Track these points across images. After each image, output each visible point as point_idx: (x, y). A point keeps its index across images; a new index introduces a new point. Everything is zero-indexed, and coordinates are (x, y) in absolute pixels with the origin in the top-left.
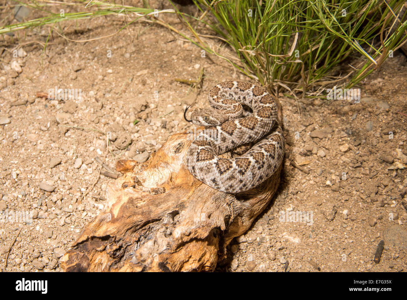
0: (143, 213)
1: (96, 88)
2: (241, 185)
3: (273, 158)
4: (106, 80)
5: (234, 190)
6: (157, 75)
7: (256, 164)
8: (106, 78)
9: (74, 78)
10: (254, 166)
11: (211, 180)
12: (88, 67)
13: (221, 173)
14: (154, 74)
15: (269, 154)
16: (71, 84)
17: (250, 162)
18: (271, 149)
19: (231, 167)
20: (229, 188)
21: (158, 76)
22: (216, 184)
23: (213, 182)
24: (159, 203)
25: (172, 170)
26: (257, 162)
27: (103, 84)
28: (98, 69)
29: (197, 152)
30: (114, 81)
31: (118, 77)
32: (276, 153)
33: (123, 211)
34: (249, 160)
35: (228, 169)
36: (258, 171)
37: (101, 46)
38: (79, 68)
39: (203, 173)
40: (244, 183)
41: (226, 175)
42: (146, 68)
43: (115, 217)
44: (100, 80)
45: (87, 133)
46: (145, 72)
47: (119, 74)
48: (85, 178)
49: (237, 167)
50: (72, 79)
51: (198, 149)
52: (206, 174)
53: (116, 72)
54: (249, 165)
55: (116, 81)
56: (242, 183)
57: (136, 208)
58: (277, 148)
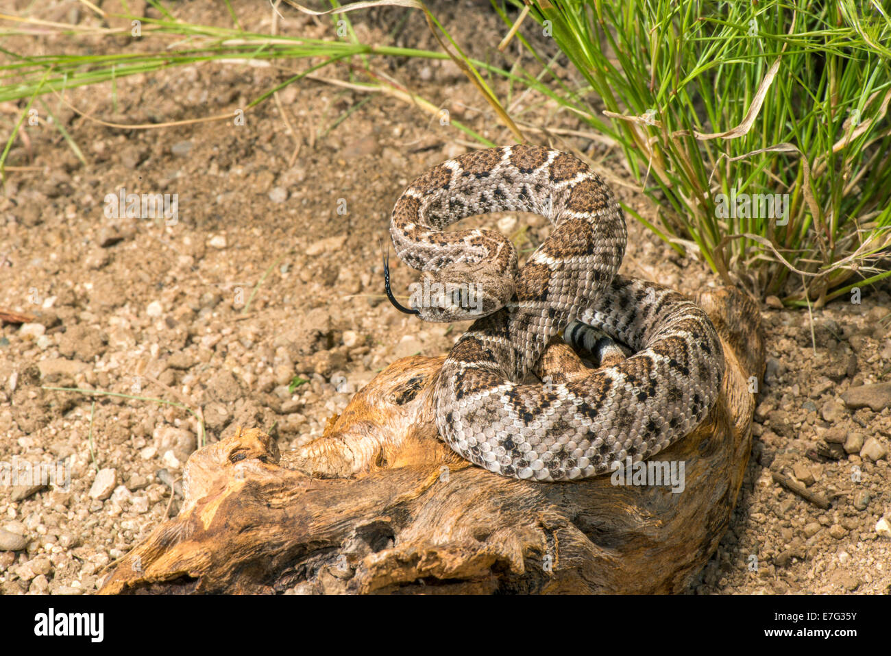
0: (284, 521)
1: (170, 292)
2: (593, 448)
3: (685, 372)
4: (204, 272)
5: (572, 464)
6: (373, 253)
7: (629, 386)
8: (203, 264)
9: (97, 263)
10: (623, 391)
11: (501, 443)
12: (146, 231)
13: (527, 418)
14: (365, 249)
15: (667, 359)
16: (88, 280)
17: (609, 381)
18: (674, 348)
19: (553, 397)
20: (557, 460)
21: (376, 257)
22: (515, 451)
23: (508, 448)
24: (334, 498)
25: (382, 439)
26: (630, 379)
27: (194, 282)
28: (180, 236)
29: (457, 374)
30: (228, 272)
31: (245, 259)
32: (693, 360)
33: (229, 513)
34: (606, 377)
35: (546, 405)
36: (640, 406)
37: (192, 169)
38: (114, 236)
39: (476, 427)
40: (599, 440)
41: (542, 423)
42: (337, 234)
43: (206, 527)
44: (183, 269)
45: (134, 411)
46: (336, 242)
47: (248, 252)
48: (124, 525)
49: (571, 397)
50: (92, 268)
51: (459, 367)
52: (483, 428)
53: (239, 245)
54: (607, 388)
55: (238, 273)
56: (595, 443)
57: (266, 508)
58: (694, 347)
